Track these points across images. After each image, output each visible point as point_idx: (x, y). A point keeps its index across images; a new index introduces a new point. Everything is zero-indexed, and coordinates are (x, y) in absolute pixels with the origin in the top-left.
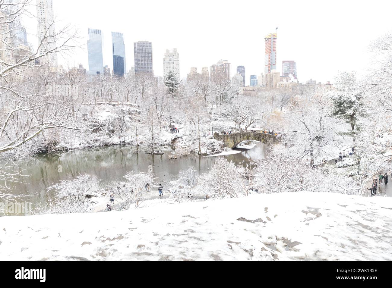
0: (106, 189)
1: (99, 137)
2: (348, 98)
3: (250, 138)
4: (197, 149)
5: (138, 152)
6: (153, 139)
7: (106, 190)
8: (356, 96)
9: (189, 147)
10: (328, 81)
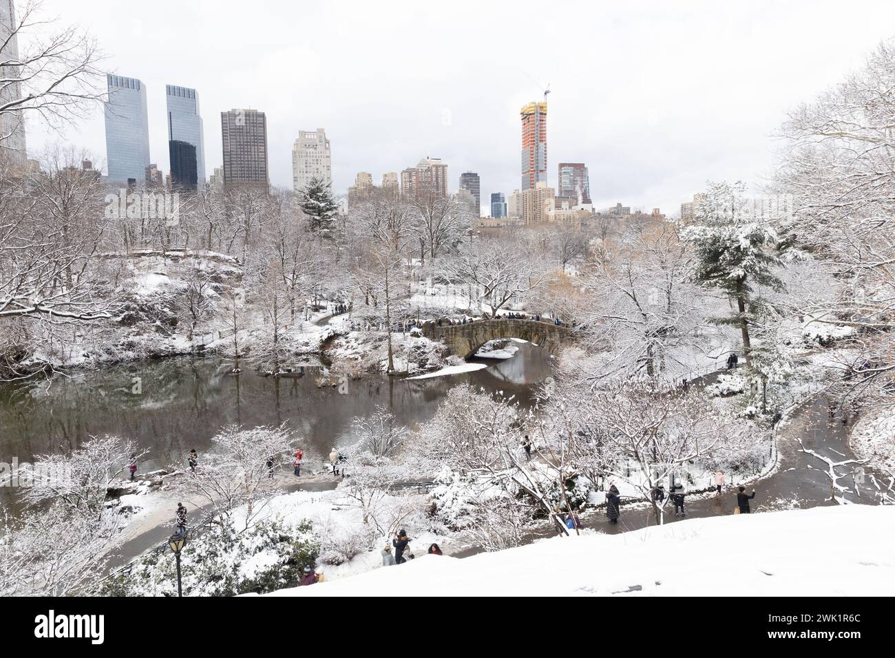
0: (160, 471)
1: (138, 337)
2: (733, 241)
3: (507, 334)
4: (383, 363)
5: (238, 372)
6: (276, 340)
7: (161, 474)
8: (748, 237)
9: (366, 358)
10: (656, 209)
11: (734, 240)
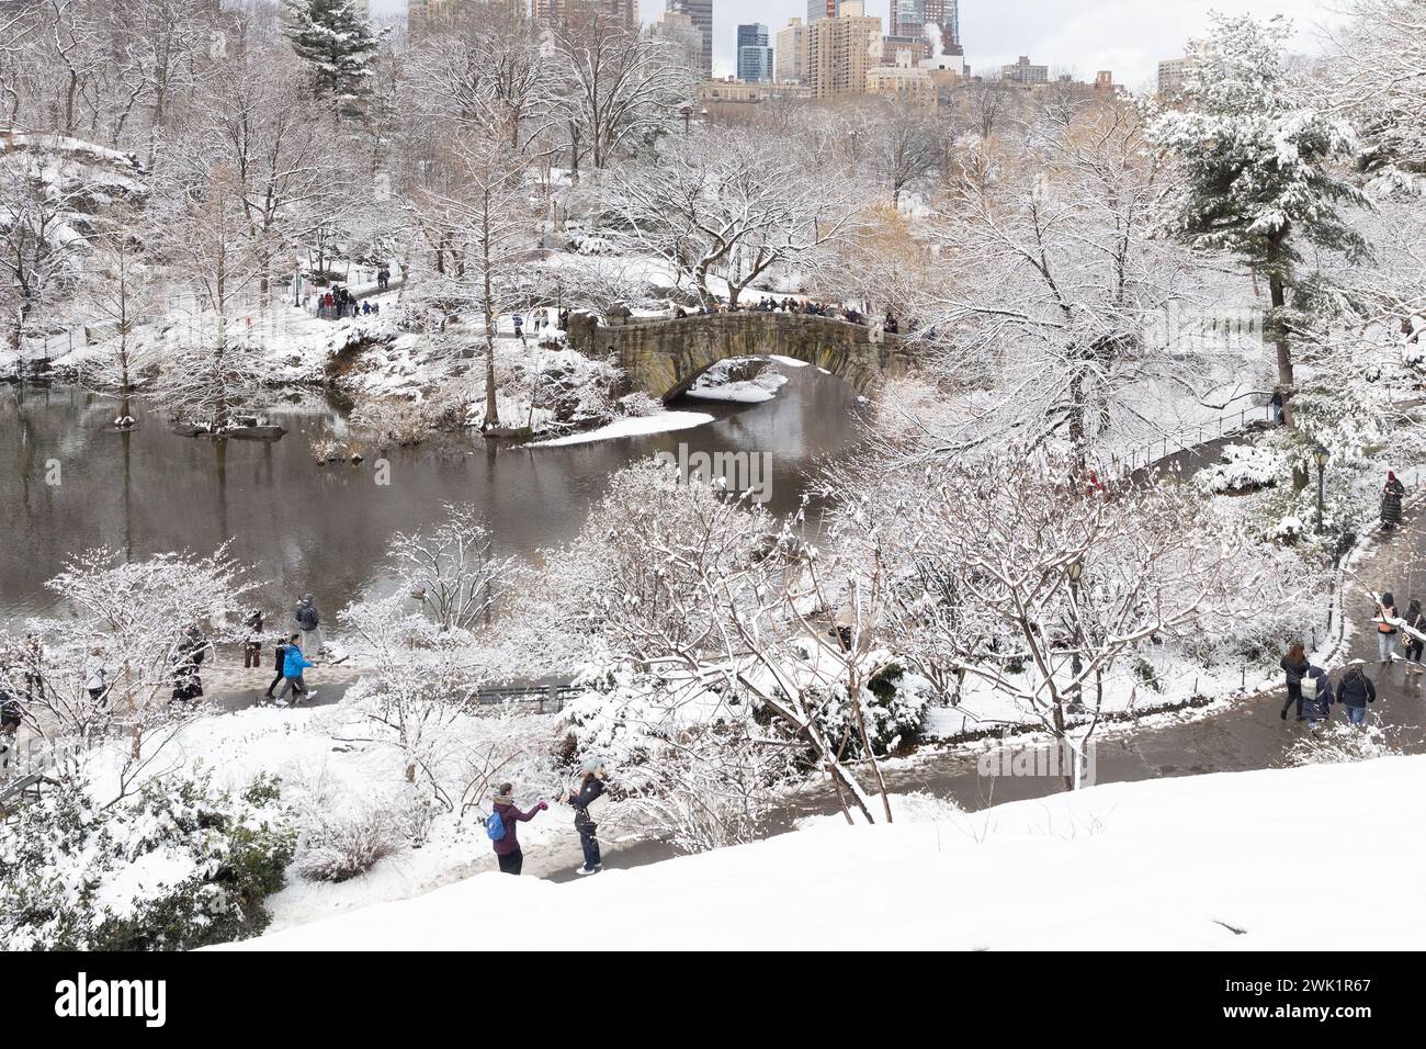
2: (1261, 149)
3: (762, 346)
4: (474, 408)
5: (128, 424)
6: (220, 353)
8: (1290, 141)
9: (433, 397)
11: (1264, 145)
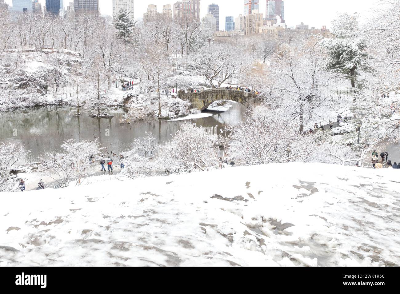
0: (37, 162)
1: (28, 95)
5: (79, 115)
6: (98, 98)
7: (37, 164)
8: (357, 45)
9: (147, 109)
10: (324, 26)
11: (349, 46)
